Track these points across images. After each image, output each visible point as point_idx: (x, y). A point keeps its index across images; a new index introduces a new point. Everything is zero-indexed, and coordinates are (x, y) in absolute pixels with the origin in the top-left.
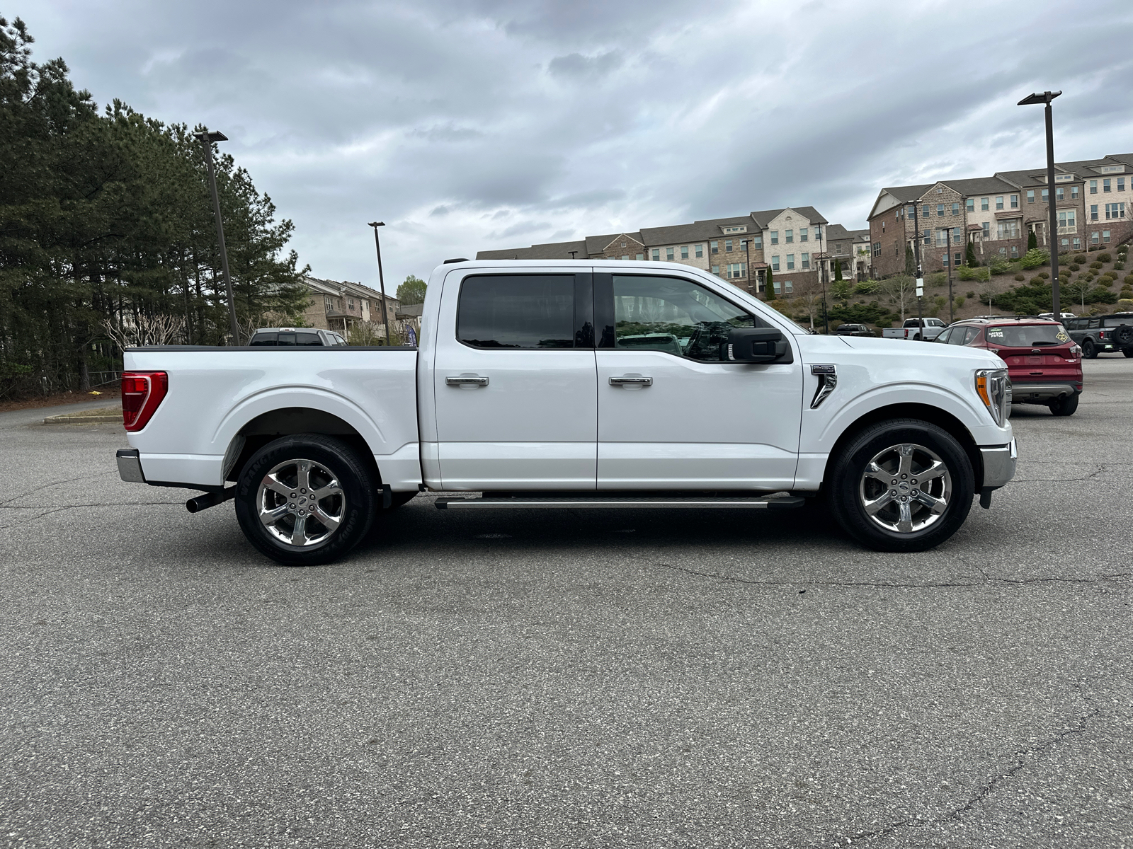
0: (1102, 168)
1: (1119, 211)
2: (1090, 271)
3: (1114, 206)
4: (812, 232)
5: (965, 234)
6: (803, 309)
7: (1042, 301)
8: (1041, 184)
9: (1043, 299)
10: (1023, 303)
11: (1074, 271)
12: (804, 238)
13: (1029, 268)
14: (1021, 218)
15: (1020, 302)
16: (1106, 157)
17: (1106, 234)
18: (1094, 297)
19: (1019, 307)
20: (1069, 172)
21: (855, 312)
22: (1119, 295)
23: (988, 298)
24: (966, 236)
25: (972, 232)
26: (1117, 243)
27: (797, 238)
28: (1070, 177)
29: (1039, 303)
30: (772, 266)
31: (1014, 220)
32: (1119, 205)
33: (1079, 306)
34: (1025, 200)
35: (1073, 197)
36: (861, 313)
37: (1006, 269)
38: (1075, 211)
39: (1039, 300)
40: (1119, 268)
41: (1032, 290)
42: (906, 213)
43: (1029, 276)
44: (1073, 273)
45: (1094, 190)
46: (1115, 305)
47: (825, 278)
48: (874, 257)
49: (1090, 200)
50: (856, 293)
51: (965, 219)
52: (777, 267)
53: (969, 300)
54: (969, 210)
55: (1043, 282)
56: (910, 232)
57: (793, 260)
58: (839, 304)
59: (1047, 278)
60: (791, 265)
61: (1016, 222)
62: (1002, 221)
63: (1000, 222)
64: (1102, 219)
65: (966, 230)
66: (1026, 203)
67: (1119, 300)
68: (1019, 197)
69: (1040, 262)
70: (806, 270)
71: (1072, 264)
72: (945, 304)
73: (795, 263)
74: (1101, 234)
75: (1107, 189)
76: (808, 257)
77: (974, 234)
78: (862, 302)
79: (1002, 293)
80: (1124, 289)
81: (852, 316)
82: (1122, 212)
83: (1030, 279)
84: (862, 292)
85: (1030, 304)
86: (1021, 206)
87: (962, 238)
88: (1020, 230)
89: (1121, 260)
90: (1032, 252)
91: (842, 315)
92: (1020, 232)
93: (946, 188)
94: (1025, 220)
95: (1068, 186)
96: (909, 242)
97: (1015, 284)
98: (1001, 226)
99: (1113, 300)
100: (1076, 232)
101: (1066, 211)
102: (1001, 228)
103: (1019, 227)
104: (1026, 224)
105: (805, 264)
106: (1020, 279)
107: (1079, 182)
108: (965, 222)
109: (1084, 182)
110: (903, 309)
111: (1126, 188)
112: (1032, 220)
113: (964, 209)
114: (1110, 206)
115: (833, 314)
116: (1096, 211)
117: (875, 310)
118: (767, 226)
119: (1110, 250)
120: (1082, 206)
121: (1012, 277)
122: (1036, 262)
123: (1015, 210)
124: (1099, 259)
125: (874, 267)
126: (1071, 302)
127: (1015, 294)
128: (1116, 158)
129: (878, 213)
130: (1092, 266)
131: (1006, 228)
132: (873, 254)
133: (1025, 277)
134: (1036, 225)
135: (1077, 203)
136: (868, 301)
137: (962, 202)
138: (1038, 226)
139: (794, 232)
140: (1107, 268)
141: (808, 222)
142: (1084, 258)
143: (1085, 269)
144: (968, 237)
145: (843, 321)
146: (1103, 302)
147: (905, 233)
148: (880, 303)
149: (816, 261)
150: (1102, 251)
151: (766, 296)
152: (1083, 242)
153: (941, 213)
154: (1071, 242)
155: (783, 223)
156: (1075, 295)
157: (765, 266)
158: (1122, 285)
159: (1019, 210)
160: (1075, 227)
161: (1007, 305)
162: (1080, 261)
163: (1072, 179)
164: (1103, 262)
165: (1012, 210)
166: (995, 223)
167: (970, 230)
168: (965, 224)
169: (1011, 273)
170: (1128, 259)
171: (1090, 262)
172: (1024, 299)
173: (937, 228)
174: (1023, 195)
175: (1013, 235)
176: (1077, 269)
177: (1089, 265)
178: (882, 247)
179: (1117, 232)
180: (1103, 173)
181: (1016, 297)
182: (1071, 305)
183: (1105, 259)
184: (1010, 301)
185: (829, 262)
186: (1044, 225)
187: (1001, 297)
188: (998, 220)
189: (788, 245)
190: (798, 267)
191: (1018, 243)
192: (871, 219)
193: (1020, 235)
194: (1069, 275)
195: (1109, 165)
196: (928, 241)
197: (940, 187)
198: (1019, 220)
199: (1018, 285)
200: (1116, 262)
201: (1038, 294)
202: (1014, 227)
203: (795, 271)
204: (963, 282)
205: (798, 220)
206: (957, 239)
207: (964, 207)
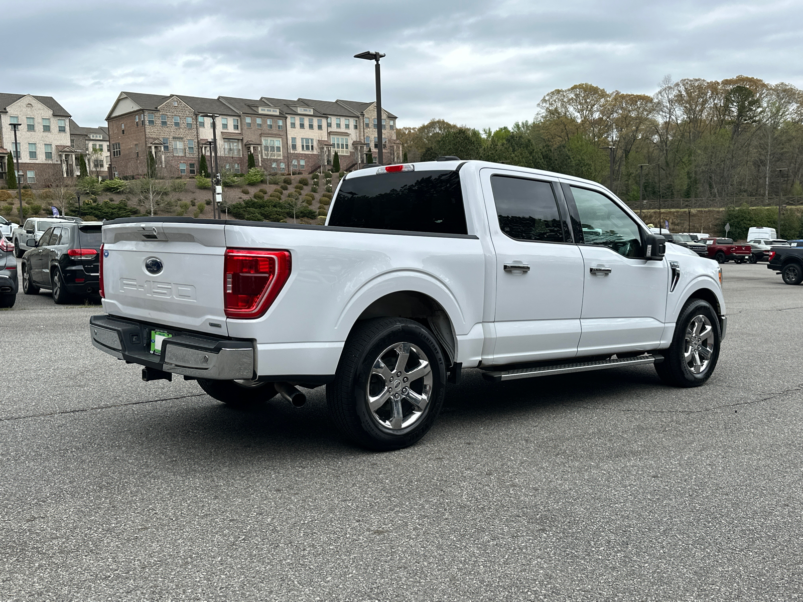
0: (298, 108)
1: (310, 145)
2: (295, 191)
3: (307, 140)
4: (55, 124)
5: (198, 146)
6: (52, 201)
7: (266, 213)
8: (256, 113)
9: (266, 211)
10: (252, 213)
11: (284, 190)
12: (47, 129)
13: (252, 184)
14: (242, 140)
15: (249, 213)
16: (299, 99)
17: (302, 163)
18: (301, 212)
19: (249, 216)
20: (275, 107)
21: (106, 210)
22: (317, 213)
23: (225, 207)
24: (198, 149)
25: (204, 146)
26: (310, 170)
27: (39, 128)
28: (276, 111)
29: (264, 214)
30: (12, 152)
31: (236, 141)
32: (310, 140)
33: (291, 219)
34: (245, 125)
35: (279, 128)
36: (113, 211)
37: (234, 182)
38: (280, 140)
39: (263, 212)
40: (314, 191)
41: (257, 202)
42: (146, 119)
43: (253, 191)
44: (284, 192)
45: (293, 125)
46: (316, 220)
47: (70, 172)
48: (112, 157)
49: (291, 133)
50: (104, 190)
51: (197, 133)
52: (17, 154)
53: (208, 206)
54: (200, 126)
55: (263, 197)
56: (150, 138)
57: (35, 149)
58: (88, 200)
59: (266, 194)
60: (33, 155)
61: (238, 142)
62: (227, 140)
63: (225, 140)
64: (299, 150)
65: (198, 142)
66: (245, 127)
67: (319, 217)
68: (239, 120)
69: (259, 180)
70: (50, 162)
71: (283, 184)
72: (188, 209)
73: (38, 153)
74: (299, 162)
75: (302, 126)
76: (52, 148)
77: (205, 147)
78: (112, 200)
79: (234, 203)
80: (320, 208)
81: (105, 213)
82: (312, 146)
83: (253, 193)
84: (109, 189)
85: (257, 214)
86: (242, 129)
87: (195, 149)
88: (241, 149)
89: (315, 185)
90: (252, 170)
91: (95, 212)
92: (241, 152)
93: (180, 102)
94: (245, 141)
95: (275, 119)
96: (150, 147)
97: (243, 197)
98: (226, 144)
99: (314, 216)
100: (282, 158)
101: (275, 139)
102: (227, 146)
103: (240, 148)
104: (245, 145)
105: (48, 155)
106: (246, 193)
107: (283, 116)
108: (197, 136)
109: (287, 117)
110: (152, 210)
111: (314, 127)
112: (250, 143)
113: (197, 124)
114: (304, 140)
115: (85, 210)
116: (295, 142)
117: (125, 209)
118: (5, 109)
119: (306, 175)
120: (285, 137)
121: (240, 190)
122: (257, 180)
123: (237, 132)
124: (300, 182)
125: (113, 166)
126: (286, 216)
127: (244, 205)
128: (306, 102)
129: (117, 115)
130: (296, 187)
131: (230, 146)
132: (113, 154)
133: (250, 191)
134: (254, 147)
135: (282, 133)
136: (117, 199)
137: (194, 117)
138: (255, 148)
139: (36, 120)
140: (306, 190)
141: (51, 112)
142: (291, 180)
143: (291, 189)
144: (200, 150)
145: (96, 217)
146: (308, 217)
147: (146, 138)
148: (129, 203)
149: (60, 153)
150: (301, 176)
151: (7, 184)
152: (287, 166)
153: (177, 124)
154: (278, 165)
155: (24, 110)
156: (288, 210)
157: (5, 152)
158: (319, 205)
159: (239, 132)
160: (281, 153)
161: (239, 214)
162: (288, 182)
163: (278, 114)
164: (304, 185)
165: (234, 132)
166: (221, 140)
167: (200, 144)
168: (198, 138)
169: (238, 186)
170: (319, 184)
171: (295, 184)
172: (252, 209)
173: (174, 138)
174: (243, 120)
175: (236, 153)
176: (286, 189)
177: (294, 186)
178: (122, 148)
179: (309, 162)
180: (299, 112)
181: (245, 207)
182: (286, 218)
183: (304, 182)
184: (241, 211)
185: (74, 156)
186: (259, 148)
187: (235, 207)
188: (224, 138)
189: (29, 133)
190: (41, 159)
191: (240, 161)
192: (109, 119)
193: (241, 154)
194: (282, 193)
195: (301, 106)
196: (166, 148)
197: (175, 100)
198: (240, 141)
199: (246, 197)
200: (312, 186)
201: (261, 207)
202: (237, 146)
203: (37, 162)
204: (201, 190)
205: (39, 109)
206: (191, 150)
207: (197, 122)
